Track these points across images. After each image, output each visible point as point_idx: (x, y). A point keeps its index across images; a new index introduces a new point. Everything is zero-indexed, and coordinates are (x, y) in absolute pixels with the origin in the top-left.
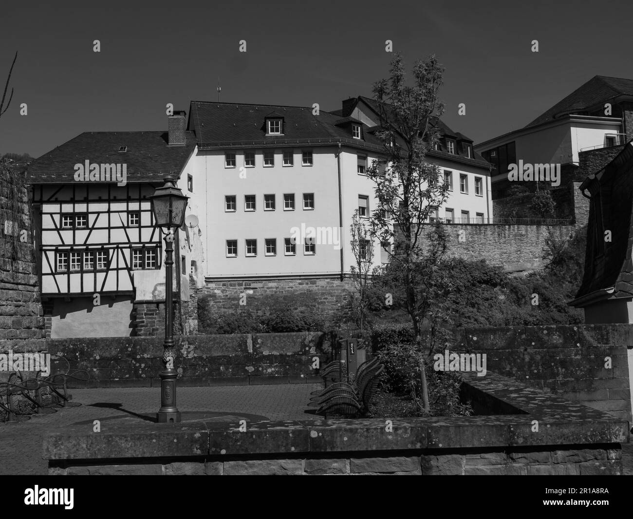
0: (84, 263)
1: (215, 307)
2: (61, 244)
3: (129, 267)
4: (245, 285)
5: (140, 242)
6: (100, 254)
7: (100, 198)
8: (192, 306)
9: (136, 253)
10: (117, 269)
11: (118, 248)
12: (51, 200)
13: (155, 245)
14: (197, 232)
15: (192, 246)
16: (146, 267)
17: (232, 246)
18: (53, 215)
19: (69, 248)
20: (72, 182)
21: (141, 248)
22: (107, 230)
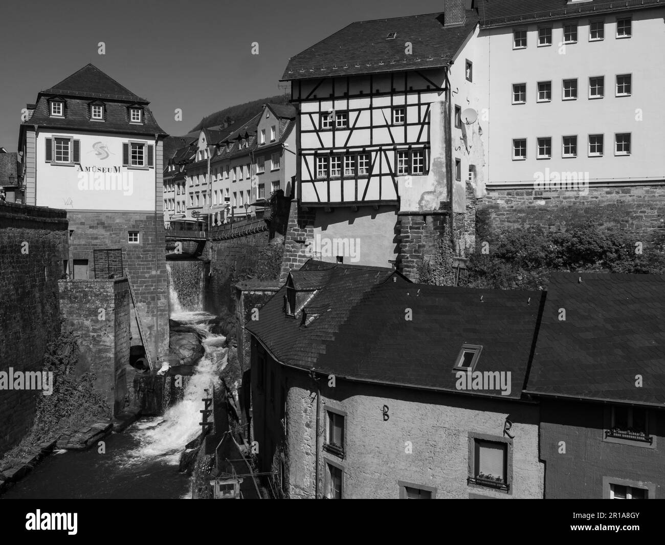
0: (345, 168)
1: (497, 221)
2: (320, 147)
3: (393, 172)
4: (536, 195)
5: (406, 143)
6: (362, 158)
7: (361, 92)
8: (469, 219)
9: (401, 157)
11: (380, 150)
12: (310, 98)
13: (422, 146)
14: (477, 130)
15: (471, 147)
16: (413, 173)
17: (520, 146)
18: (312, 115)
19: (329, 151)
20: (330, 75)
21: (407, 149)
22: (369, 130)
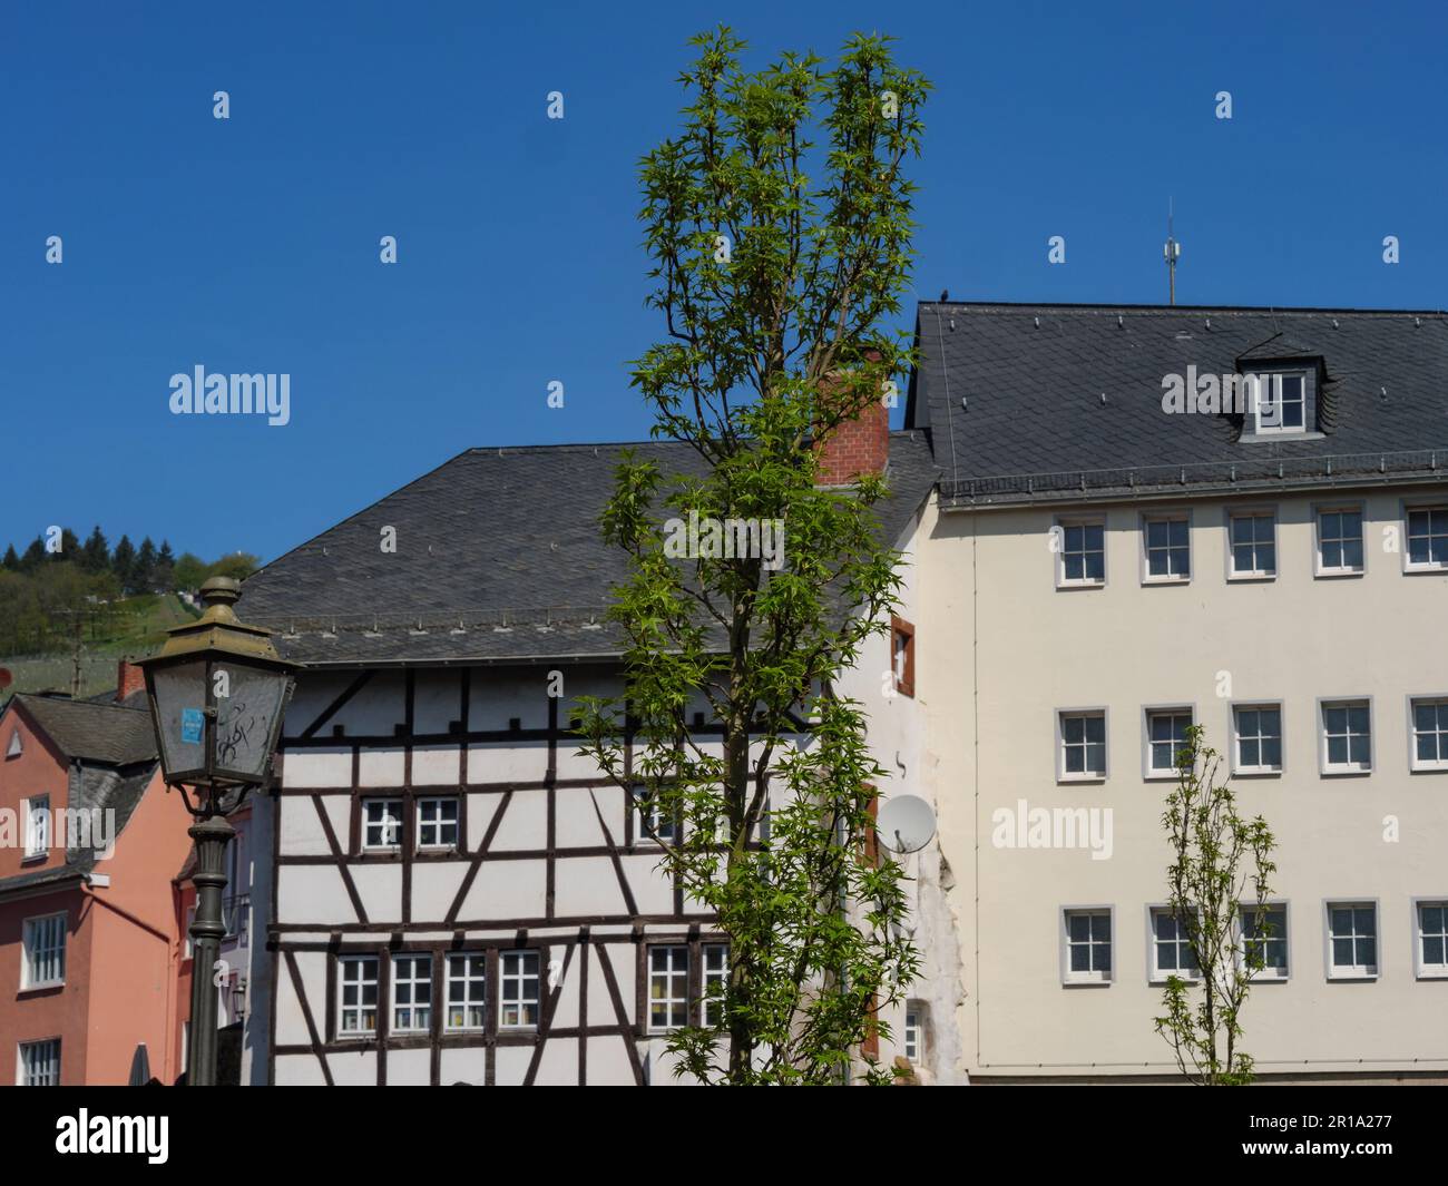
0: (447, 1003)
2: (354, 919)
3: (632, 1021)
6: (511, 967)
7: (515, 723)
9: (660, 964)
10: (582, 1032)
11: (584, 938)
12: (317, 735)
14: (933, 872)
16: (704, 1025)
17: (1089, 934)
18: (325, 799)
19: (386, 937)
20: (400, 659)
21: (683, 940)
22: (542, 864)
